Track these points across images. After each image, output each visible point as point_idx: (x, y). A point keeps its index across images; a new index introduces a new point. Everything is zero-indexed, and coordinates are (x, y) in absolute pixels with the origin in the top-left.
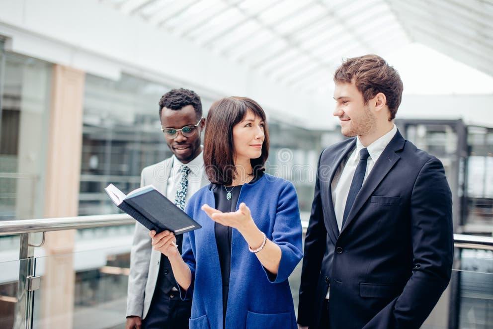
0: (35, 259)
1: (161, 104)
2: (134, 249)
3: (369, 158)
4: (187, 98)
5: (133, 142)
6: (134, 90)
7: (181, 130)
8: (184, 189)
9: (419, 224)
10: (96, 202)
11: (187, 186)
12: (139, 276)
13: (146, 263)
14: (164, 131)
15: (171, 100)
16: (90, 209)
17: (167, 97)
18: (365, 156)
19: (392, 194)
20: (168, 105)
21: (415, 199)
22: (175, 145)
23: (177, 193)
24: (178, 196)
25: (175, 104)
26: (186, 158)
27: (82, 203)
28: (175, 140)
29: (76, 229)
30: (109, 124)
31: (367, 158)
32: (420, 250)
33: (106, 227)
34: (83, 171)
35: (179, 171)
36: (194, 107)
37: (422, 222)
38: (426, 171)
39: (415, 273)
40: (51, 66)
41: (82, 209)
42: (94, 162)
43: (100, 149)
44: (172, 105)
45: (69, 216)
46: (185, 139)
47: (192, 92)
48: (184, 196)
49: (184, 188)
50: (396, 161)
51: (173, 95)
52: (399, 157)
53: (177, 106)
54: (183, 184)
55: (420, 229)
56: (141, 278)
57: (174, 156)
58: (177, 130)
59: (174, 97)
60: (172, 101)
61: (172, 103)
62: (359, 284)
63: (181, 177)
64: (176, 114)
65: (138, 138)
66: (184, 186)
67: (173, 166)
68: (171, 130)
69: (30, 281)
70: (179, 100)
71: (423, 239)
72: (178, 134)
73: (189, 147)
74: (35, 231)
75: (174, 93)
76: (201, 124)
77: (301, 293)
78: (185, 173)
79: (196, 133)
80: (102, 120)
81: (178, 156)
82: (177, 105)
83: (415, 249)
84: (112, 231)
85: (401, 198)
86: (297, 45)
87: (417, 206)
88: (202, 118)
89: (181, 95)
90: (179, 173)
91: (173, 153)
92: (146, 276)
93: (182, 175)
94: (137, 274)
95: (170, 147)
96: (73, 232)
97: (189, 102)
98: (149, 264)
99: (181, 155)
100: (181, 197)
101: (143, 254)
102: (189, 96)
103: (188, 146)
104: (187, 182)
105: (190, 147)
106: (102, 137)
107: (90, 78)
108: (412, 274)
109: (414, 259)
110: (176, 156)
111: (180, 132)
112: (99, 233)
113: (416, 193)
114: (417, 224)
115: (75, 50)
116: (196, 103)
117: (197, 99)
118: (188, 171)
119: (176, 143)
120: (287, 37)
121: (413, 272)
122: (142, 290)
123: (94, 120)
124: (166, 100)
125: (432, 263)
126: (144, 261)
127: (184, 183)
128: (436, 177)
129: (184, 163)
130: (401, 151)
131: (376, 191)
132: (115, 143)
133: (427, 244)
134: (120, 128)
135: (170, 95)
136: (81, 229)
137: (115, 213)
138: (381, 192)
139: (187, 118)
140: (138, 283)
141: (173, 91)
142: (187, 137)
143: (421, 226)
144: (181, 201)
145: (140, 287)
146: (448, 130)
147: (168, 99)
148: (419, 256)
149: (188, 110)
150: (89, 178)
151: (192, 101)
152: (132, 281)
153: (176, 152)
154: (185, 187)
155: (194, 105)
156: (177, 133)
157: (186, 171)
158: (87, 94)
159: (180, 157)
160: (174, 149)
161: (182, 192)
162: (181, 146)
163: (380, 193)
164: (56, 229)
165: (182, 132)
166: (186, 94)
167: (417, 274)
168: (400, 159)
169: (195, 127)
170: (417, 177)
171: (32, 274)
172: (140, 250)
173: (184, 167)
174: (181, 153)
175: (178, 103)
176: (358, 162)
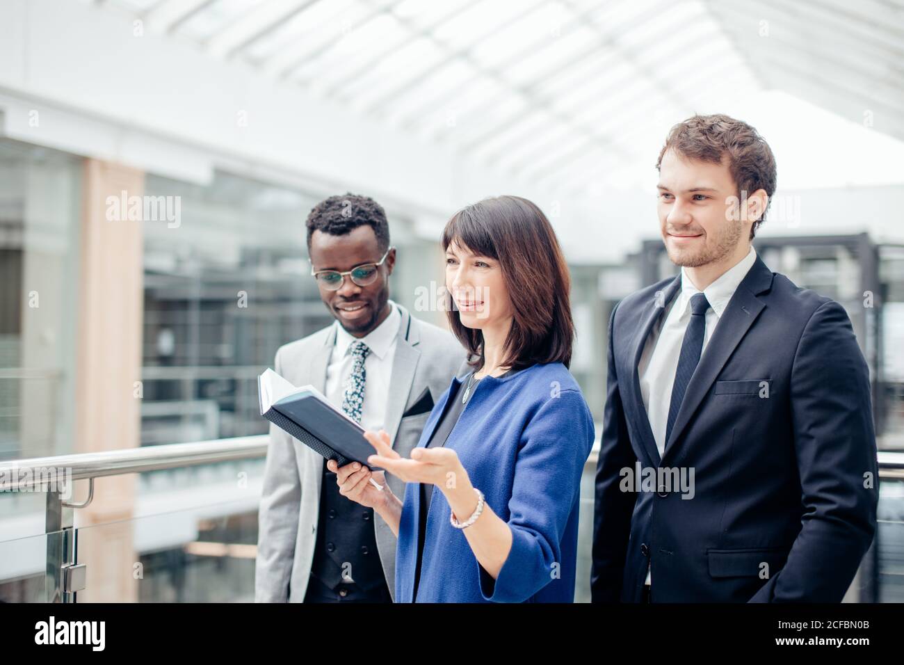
0: (77, 530)
1: (309, 224)
2: (265, 503)
3: (709, 310)
4: (361, 212)
6: (237, 203)
7: (350, 273)
8: (360, 388)
9: (810, 428)
10: (174, 419)
11: (364, 380)
12: (276, 556)
13: (289, 530)
14: (316, 276)
15: (329, 215)
16: (161, 431)
17: (321, 211)
18: (702, 307)
19: (755, 375)
20: (324, 226)
21: (798, 383)
22: (340, 303)
23: (346, 395)
24: (348, 402)
25: (337, 224)
26: (361, 328)
27: (146, 421)
29: (138, 472)
30: (192, 269)
31: (705, 311)
32: (815, 477)
33: (194, 466)
34: (146, 360)
35: (348, 352)
36: (374, 229)
37: (815, 425)
38: (817, 326)
39: (806, 523)
40: (79, 162)
41: (148, 433)
42: (166, 343)
43: (178, 316)
44: (331, 226)
45: (123, 447)
47: (370, 199)
48: (360, 400)
49: (359, 384)
50: (758, 313)
51: (333, 207)
52: (765, 305)
53: (340, 228)
54: (356, 377)
55: (811, 437)
56: (281, 558)
57: (337, 324)
58: (342, 274)
59: (334, 210)
60: (331, 219)
61: (331, 222)
62: (707, 554)
63: (353, 363)
64: (340, 242)
66: (359, 381)
67: (335, 342)
68: (332, 274)
69: (67, 573)
71: (818, 456)
72: (345, 281)
73: (366, 305)
75: (334, 202)
76: (389, 262)
77: (594, 580)
78: (360, 356)
79: (378, 280)
80: (179, 261)
81: (345, 324)
82: (341, 226)
83: (804, 476)
84: (206, 474)
85: (772, 382)
86: (546, 104)
87: (804, 394)
88: (390, 248)
89: (347, 205)
90: (348, 357)
91: (336, 318)
92: (290, 553)
93: (355, 359)
94: (272, 552)
95: (329, 307)
96: (133, 478)
97: (363, 219)
98: (295, 533)
99: (352, 321)
100: (354, 402)
101: (282, 513)
102: (363, 208)
103: (365, 303)
104: (364, 374)
105: (369, 305)
106: (179, 294)
107: (156, 183)
108: (802, 526)
109: (803, 497)
110: (342, 324)
111: (347, 278)
112: (181, 477)
113: (799, 370)
114: (804, 429)
115: (123, 129)
116: (377, 221)
117: (379, 213)
118: (365, 352)
119: (341, 299)
120: (527, 90)
121: (803, 522)
122: (282, 581)
123: (163, 263)
124: (320, 216)
125: (839, 501)
126: (285, 526)
127: (359, 375)
128: (835, 337)
129: (358, 338)
130: (766, 293)
131: (724, 374)
132: (206, 304)
133: (827, 465)
134: (213, 276)
135: (327, 207)
136: (147, 473)
137: (211, 439)
138: (733, 373)
139: (361, 250)
140: (275, 568)
141: (332, 200)
142: (361, 287)
143: (812, 432)
144: (354, 410)
145: (278, 576)
146: (842, 254)
147: (324, 215)
148: (812, 490)
149: (362, 234)
150: (157, 373)
151: (370, 218)
152: (263, 564)
153: (341, 316)
154: (362, 383)
155: (373, 224)
156: (342, 279)
157: (361, 352)
159: (348, 325)
160: (337, 309)
161: (355, 393)
162: (350, 304)
163: (731, 376)
164: (112, 472)
165: (352, 278)
166: (358, 204)
167: (809, 526)
168: (765, 308)
169: (377, 267)
170: (800, 339)
171: (71, 561)
172: (276, 506)
173: (357, 344)
174: (351, 318)
175: (343, 223)
176: (688, 321)
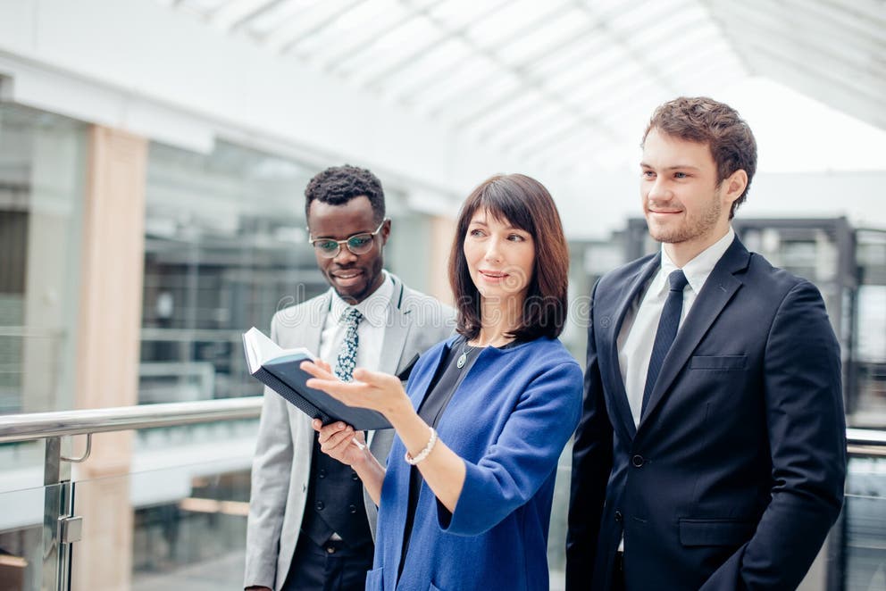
0: (74, 484)
1: (308, 194)
2: (257, 462)
3: (687, 287)
4: (358, 183)
5: (237, 267)
6: (237, 172)
7: (346, 241)
8: (352, 352)
9: (782, 403)
10: (172, 379)
11: (357, 346)
12: (267, 512)
14: (314, 243)
15: (328, 185)
16: (158, 391)
17: (319, 181)
18: (680, 284)
19: (731, 350)
20: (323, 195)
22: (336, 270)
23: (339, 359)
24: (341, 366)
25: (335, 194)
26: (356, 295)
27: (144, 380)
28: (336, 260)
29: (135, 429)
30: (192, 235)
31: (683, 287)
33: (189, 425)
34: (145, 322)
35: (342, 318)
36: (370, 199)
37: (787, 401)
38: (791, 305)
39: (775, 496)
40: (85, 129)
41: (146, 392)
42: (165, 306)
43: (177, 280)
44: (329, 195)
45: (121, 404)
46: (353, 258)
47: (367, 171)
49: (351, 349)
50: (733, 292)
52: (741, 283)
53: (339, 198)
54: (349, 342)
55: (783, 413)
56: (272, 516)
57: (332, 290)
58: (339, 242)
59: (332, 180)
60: (329, 188)
61: (329, 192)
62: (679, 522)
63: (346, 329)
64: (338, 211)
65: (246, 259)
66: (352, 346)
67: (330, 309)
68: (328, 242)
69: (64, 525)
70: (342, 187)
71: (788, 432)
72: (341, 250)
73: (361, 274)
74: (73, 432)
75: (333, 173)
76: (384, 232)
77: (569, 545)
78: (354, 322)
79: (373, 249)
80: (179, 227)
81: (340, 291)
82: (339, 196)
83: (775, 450)
84: (200, 433)
85: (746, 358)
86: (538, 84)
87: (776, 371)
88: (385, 219)
89: (345, 176)
90: (342, 323)
91: (332, 285)
92: (281, 511)
93: (348, 325)
94: (263, 509)
95: (325, 274)
96: (130, 435)
97: (361, 190)
98: (286, 491)
99: (345, 288)
100: (346, 366)
101: (274, 472)
102: (360, 179)
103: (361, 271)
104: (357, 340)
105: (364, 273)
106: (179, 259)
107: (159, 150)
108: (771, 498)
109: (774, 470)
110: (337, 291)
111: (344, 246)
112: (176, 435)
113: (773, 347)
114: (776, 404)
115: (128, 97)
116: (374, 192)
117: (376, 184)
118: (359, 318)
119: (338, 267)
120: (520, 70)
121: (772, 495)
122: (273, 537)
123: (164, 228)
124: (319, 186)
125: (809, 475)
126: (277, 485)
127: (352, 340)
128: (809, 317)
129: (352, 304)
130: (743, 272)
131: (700, 349)
132: (205, 269)
134: (212, 242)
135: (325, 178)
136: (144, 430)
138: (708, 349)
139: (357, 220)
140: (266, 525)
141: (331, 171)
142: (356, 255)
143: (785, 407)
145: (269, 532)
146: (821, 238)
147: (323, 185)
148: (782, 463)
149: (359, 204)
150: (155, 334)
151: (367, 189)
152: (255, 521)
153: (336, 283)
154: (354, 348)
155: (370, 195)
156: (339, 247)
157: (355, 318)
158: (151, 180)
159: (343, 292)
160: (333, 276)
161: (348, 357)
162: (346, 271)
163: (707, 351)
164: (111, 428)
165: (349, 246)
166: (355, 175)
167: (779, 499)
168: (741, 286)
169: (372, 236)
170: (774, 317)
171: (67, 513)
172: (269, 465)
173: (351, 310)
174: (346, 285)
175: (341, 193)
176: (666, 296)
